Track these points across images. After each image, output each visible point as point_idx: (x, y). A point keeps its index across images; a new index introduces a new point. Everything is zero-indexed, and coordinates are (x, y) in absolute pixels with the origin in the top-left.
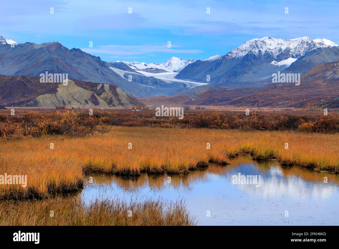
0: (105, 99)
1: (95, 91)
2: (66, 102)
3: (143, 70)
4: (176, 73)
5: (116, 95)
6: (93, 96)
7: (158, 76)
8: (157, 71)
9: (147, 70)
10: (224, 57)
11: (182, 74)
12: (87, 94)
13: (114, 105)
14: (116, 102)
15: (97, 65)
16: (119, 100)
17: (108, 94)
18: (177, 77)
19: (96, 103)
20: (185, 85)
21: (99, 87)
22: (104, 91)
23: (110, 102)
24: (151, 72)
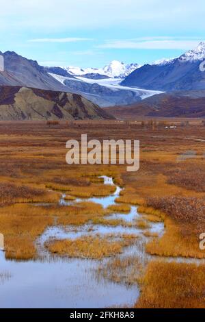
0: (69, 111)
1: (57, 101)
2: (26, 115)
3: (82, 76)
4: (120, 80)
5: (82, 105)
6: (55, 107)
7: (101, 82)
8: (99, 76)
9: (87, 76)
11: (128, 80)
12: (48, 104)
13: (80, 118)
14: (82, 114)
16: (86, 112)
17: (72, 104)
18: (122, 84)
19: (60, 115)
20: (134, 93)
21: (60, 97)
22: (67, 101)
23: (75, 115)
24: (92, 78)
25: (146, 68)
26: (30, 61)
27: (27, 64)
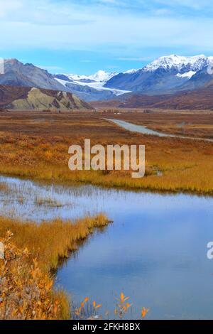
0: (64, 103)
1: (56, 97)
2: (35, 106)
3: (78, 80)
4: (103, 83)
5: (72, 100)
6: (55, 101)
7: (90, 85)
8: (89, 81)
9: (81, 80)
10: (140, 71)
11: (109, 83)
12: (50, 99)
13: (71, 108)
14: (72, 106)
15: (45, 76)
16: (75, 104)
17: (66, 99)
18: (105, 86)
19: (58, 106)
20: (112, 92)
21: (58, 94)
22: (63, 97)
23: (68, 106)
24: (85, 82)
25: (121, 75)
26: (42, 70)
27: (41, 72)
